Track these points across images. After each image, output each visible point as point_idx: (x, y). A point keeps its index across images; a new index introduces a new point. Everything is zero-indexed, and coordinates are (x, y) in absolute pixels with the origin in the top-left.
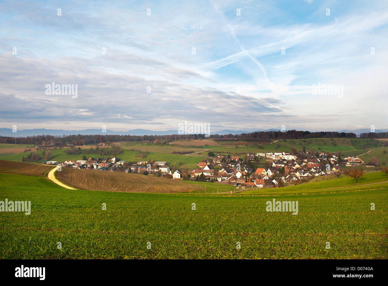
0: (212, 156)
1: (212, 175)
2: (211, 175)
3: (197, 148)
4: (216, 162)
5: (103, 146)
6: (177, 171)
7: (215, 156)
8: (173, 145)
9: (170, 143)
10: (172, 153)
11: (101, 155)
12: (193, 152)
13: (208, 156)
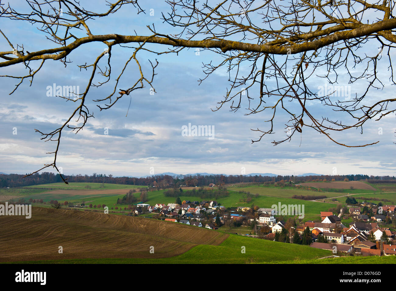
0: (352, 203)
1: (333, 232)
2: (331, 231)
3: (336, 191)
4: (352, 213)
5: (212, 187)
6: (279, 223)
7: (356, 204)
8: (299, 187)
9: (297, 185)
10: (293, 198)
11: (202, 198)
12: (325, 197)
13: (345, 204)
